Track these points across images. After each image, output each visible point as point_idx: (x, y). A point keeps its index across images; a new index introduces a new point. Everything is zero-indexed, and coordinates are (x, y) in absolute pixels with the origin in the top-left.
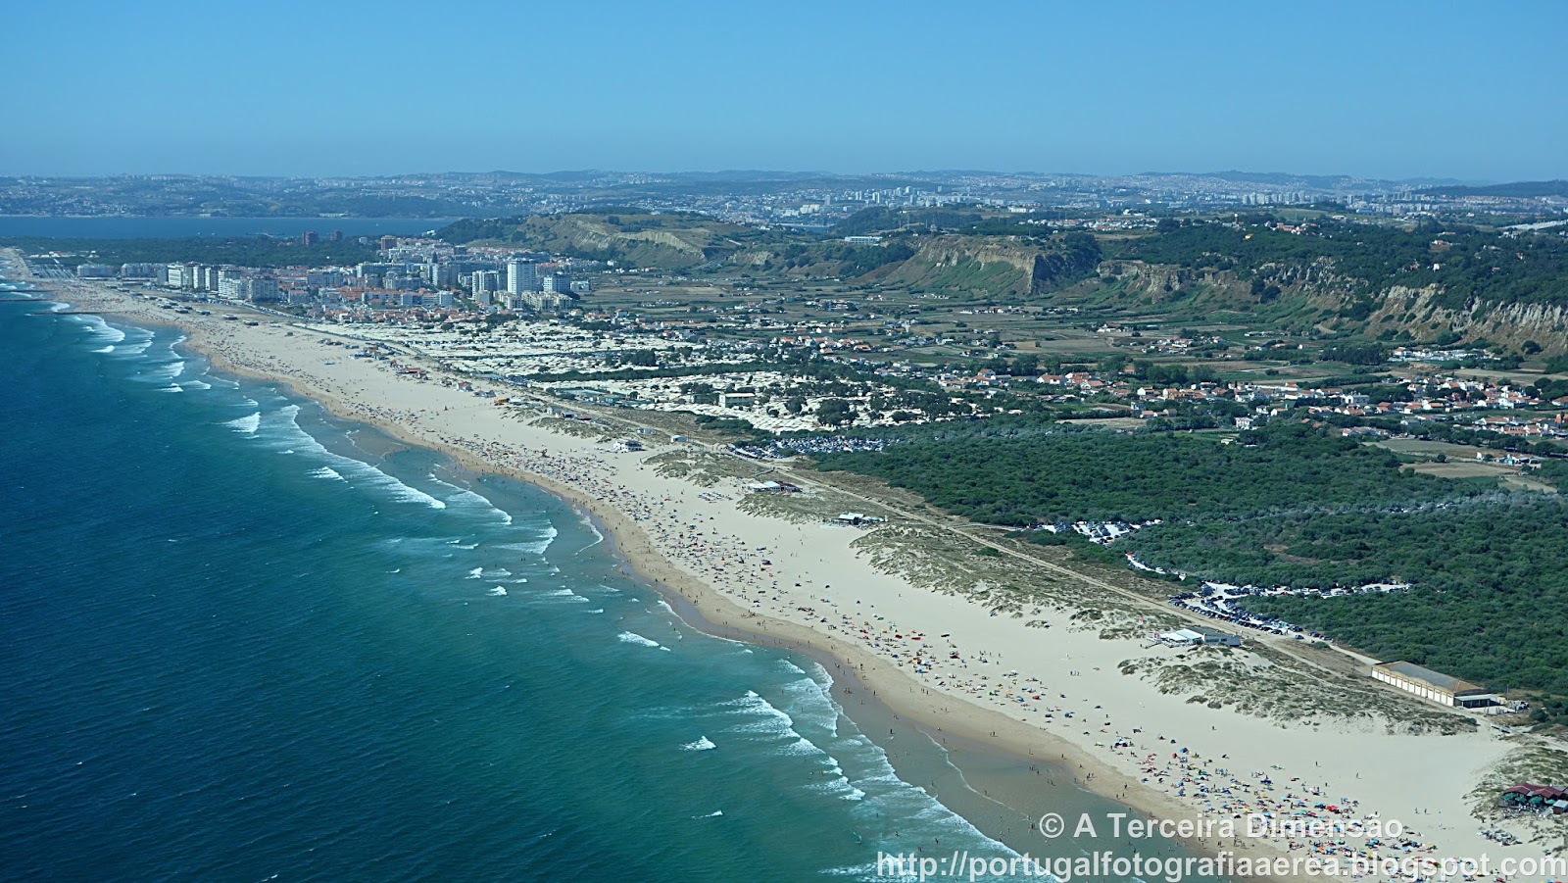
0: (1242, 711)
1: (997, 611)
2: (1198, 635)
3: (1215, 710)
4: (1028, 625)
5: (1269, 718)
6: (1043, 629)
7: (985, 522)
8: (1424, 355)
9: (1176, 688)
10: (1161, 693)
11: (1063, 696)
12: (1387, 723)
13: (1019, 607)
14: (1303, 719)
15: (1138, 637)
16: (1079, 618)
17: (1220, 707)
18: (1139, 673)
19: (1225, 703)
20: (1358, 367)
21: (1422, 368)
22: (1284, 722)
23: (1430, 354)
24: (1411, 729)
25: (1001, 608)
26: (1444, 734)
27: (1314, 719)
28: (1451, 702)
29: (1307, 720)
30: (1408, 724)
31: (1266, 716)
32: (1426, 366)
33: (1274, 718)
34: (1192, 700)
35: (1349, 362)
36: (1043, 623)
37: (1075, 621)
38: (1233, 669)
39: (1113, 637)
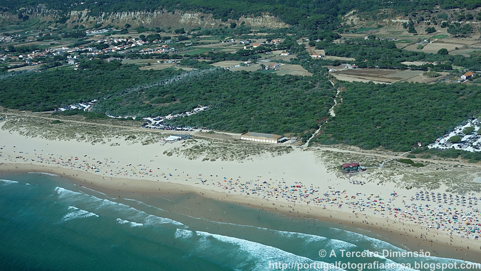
0: (224, 160)
1: (94, 143)
2: (177, 137)
3: (214, 162)
4: (111, 145)
5: (235, 160)
6: (118, 146)
7: (39, 111)
8: (95, 32)
9: (194, 157)
10: (190, 160)
11: (159, 169)
12: (271, 153)
13: (102, 140)
14: (246, 158)
15: (157, 142)
16: (128, 139)
17: (215, 160)
18: (174, 155)
19: (216, 158)
20: (79, 39)
21: (99, 36)
22: (241, 161)
23: (97, 32)
24: (278, 154)
25: (95, 141)
26: (288, 153)
27: (250, 157)
28: (276, 142)
29: (248, 158)
30: (277, 152)
31: (233, 160)
32: (100, 35)
33: (237, 160)
34: (204, 160)
35: (74, 37)
36: (117, 144)
37: (127, 141)
38: (203, 146)
39: (148, 144)
